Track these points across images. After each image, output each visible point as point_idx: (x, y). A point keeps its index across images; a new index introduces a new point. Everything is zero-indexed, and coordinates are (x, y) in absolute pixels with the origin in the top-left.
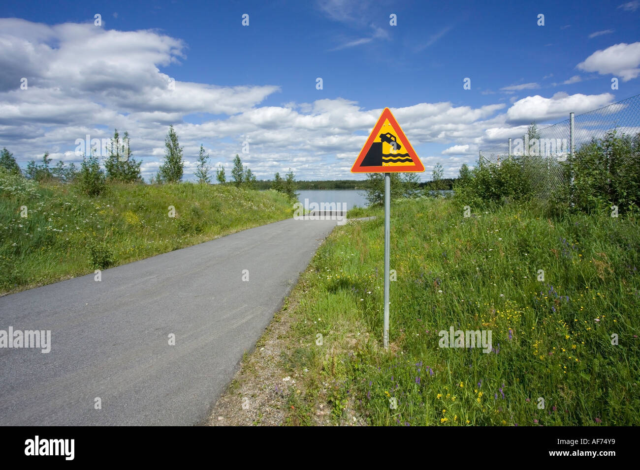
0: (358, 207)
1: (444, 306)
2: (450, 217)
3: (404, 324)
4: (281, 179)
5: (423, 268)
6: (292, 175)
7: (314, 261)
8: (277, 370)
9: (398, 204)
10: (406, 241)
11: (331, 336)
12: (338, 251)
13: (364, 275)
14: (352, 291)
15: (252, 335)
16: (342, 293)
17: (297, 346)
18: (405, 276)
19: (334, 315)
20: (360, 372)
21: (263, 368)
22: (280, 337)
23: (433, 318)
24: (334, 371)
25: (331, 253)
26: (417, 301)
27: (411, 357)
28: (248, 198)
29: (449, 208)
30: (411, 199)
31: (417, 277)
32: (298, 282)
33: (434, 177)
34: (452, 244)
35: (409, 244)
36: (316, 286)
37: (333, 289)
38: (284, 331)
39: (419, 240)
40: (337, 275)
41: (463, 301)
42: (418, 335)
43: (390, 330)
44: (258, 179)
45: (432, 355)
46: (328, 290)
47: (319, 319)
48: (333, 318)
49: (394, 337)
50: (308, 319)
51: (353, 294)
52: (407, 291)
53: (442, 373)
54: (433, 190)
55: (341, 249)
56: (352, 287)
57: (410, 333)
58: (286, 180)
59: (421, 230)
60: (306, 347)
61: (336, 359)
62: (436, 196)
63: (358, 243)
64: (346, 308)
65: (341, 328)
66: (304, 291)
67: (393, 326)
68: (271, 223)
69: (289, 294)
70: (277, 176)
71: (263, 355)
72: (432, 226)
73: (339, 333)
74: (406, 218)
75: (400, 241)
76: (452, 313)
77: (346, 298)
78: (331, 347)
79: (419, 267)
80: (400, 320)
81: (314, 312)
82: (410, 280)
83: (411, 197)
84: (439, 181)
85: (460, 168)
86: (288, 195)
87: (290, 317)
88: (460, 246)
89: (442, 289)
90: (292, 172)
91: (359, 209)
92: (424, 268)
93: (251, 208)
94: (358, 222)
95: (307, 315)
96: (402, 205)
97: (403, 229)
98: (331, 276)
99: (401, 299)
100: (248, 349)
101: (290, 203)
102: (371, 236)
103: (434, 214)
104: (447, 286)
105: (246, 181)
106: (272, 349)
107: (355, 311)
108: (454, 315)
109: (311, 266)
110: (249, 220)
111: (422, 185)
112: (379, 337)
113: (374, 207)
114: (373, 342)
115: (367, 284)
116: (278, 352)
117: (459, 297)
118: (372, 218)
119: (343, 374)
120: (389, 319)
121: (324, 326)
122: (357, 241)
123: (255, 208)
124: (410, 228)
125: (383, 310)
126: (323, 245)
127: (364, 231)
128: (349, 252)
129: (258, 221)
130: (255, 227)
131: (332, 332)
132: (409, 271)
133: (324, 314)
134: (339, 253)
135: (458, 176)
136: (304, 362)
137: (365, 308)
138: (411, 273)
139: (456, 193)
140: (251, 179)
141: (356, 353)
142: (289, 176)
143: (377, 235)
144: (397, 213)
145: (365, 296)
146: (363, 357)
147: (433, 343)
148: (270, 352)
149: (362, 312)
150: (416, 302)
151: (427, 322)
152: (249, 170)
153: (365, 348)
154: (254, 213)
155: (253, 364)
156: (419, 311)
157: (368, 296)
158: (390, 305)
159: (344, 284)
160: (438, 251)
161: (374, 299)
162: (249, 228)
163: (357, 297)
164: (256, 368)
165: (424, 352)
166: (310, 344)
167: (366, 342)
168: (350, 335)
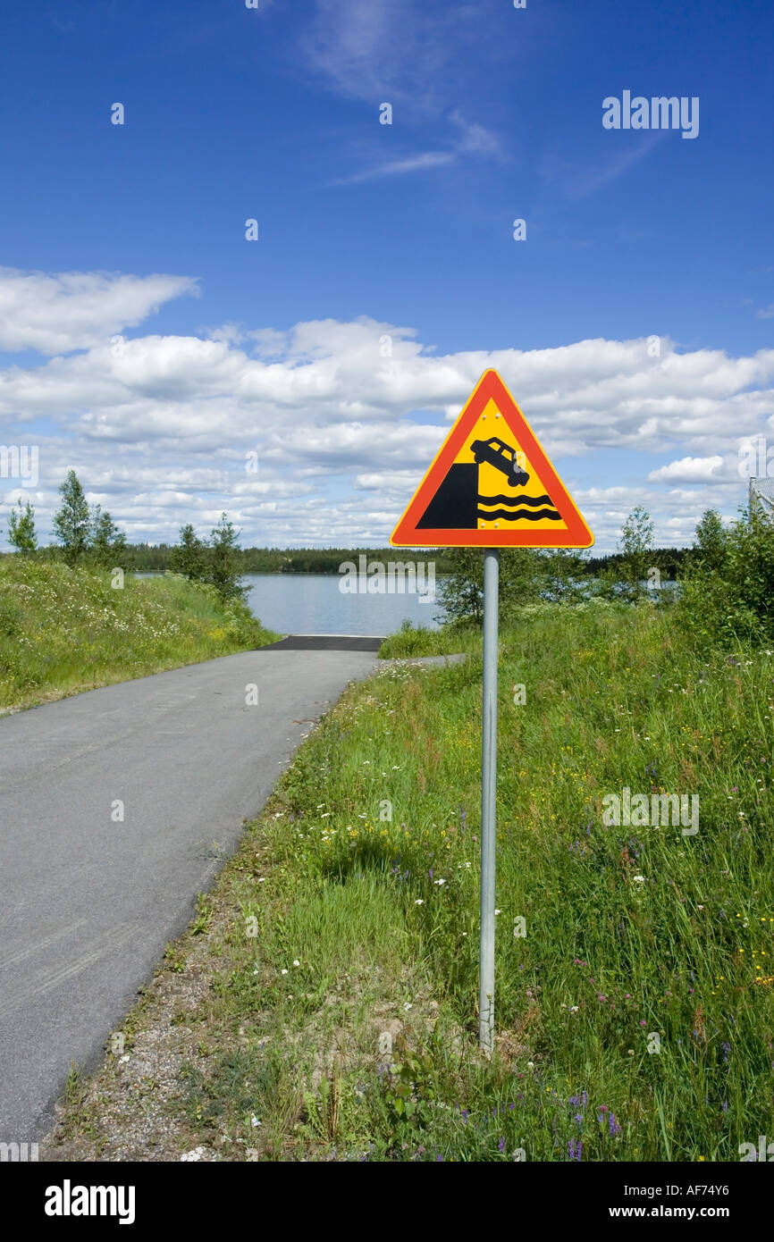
0: (415, 626)
1: (648, 922)
2: (668, 662)
3: (537, 973)
4: (198, 543)
5: (591, 809)
6: (231, 532)
7: (287, 785)
8: (167, 1124)
9: (527, 621)
10: (547, 728)
11: (330, 1010)
12: (357, 756)
13: (427, 828)
14: (392, 876)
15: (98, 1015)
16: (363, 881)
17: (229, 1046)
18: (542, 832)
19: (340, 946)
20: (409, 1125)
21: (123, 1121)
22: (179, 1020)
23: (619, 955)
24: (336, 1122)
25: (336, 762)
26: (574, 905)
27: (556, 1076)
28: (101, 596)
29: (666, 635)
30: (564, 606)
31: (574, 834)
32: (239, 849)
33: (628, 546)
34: (673, 740)
35: (554, 737)
36: (288, 861)
37: (338, 870)
38: (192, 1000)
39: (583, 725)
40: (349, 828)
41: (701, 907)
42: (576, 1008)
43: (497, 993)
44: (131, 541)
45: (618, 1069)
46: (325, 871)
47: (296, 963)
48: (337, 956)
49: (509, 1013)
50: (265, 961)
51: (393, 884)
52: (548, 877)
53: (644, 1129)
54: (625, 580)
55: (364, 750)
56: (393, 864)
57: (556, 1001)
58: (211, 546)
59: (587, 698)
60: (255, 1049)
61: (340, 1085)
62: (633, 599)
63: (414, 733)
64: (372, 926)
65: (357, 987)
66: (256, 875)
67: (507, 979)
68: (167, 670)
69: (211, 887)
70: (188, 534)
71: (126, 1078)
72: (619, 688)
73: (352, 1003)
74: (549, 661)
75: (530, 727)
76: (673, 941)
77: (375, 897)
78: (327, 1048)
79: (580, 805)
80: (528, 960)
81: (281, 938)
82: (557, 843)
83: (563, 600)
84: (640, 557)
85: (698, 520)
86: (218, 591)
87: (213, 954)
88: (694, 749)
89: (644, 872)
90: (230, 525)
91: (419, 633)
92: (595, 809)
93: (108, 626)
94: (415, 672)
95: (262, 948)
96: (539, 624)
97: (539, 694)
98: (333, 832)
99: (530, 901)
100: (83, 1059)
101: (223, 611)
102: (450, 709)
103: (624, 653)
104: (658, 863)
105: (97, 546)
106: (155, 1057)
107: (400, 933)
108: (679, 949)
109: (278, 800)
110: (101, 661)
111: (595, 567)
112: (465, 1014)
113: (460, 626)
114: (447, 1029)
115: (435, 856)
116: (170, 1066)
117: (690, 894)
118: (454, 659)
119: (360, 1132)
120: (496, 959)
121: (309, 980)
122: (410, 727)
123: (121, 626)
124: (558, 690)
125: (478, 933)
126: (312, 741)
127: (433, 696)
128: (388, 757)
129: (128, 664)
130: (118, 682)
131: (331, 1001)
132: (553, 817)
133: (310, 946)
134: (359, 763)
135: (694, 544)
136: (246, 1097)
137: (429, 926)
138: (557, 822)
139: (687, 594)
140: (111, 542)
141: (400, 1067)
142: (223, 534)
143: (468, 710)
144: (524, 647)
145: (428, 890)
146: (420, 1079)
147: (619, 1031)
148: (147, 1068)
149: (420, 938)
150: (571, 909)
151: (601, 970)
152: (107, 516)
153: (425, 1049)
154: (120, 639)
155: (94, 1108)
156: (580, 935)
157: (436, 889)
158: (500, 915)
159: (370, 853)
160: (633, 760)
161: (454, 899)
162: (102, 684)
163: (404, 892)
164: (104, 1121)
165: (593, 1060)
166: (266, 1039)
167: (430, 1029)
168: (385, 1007)
